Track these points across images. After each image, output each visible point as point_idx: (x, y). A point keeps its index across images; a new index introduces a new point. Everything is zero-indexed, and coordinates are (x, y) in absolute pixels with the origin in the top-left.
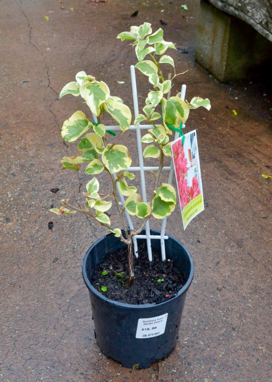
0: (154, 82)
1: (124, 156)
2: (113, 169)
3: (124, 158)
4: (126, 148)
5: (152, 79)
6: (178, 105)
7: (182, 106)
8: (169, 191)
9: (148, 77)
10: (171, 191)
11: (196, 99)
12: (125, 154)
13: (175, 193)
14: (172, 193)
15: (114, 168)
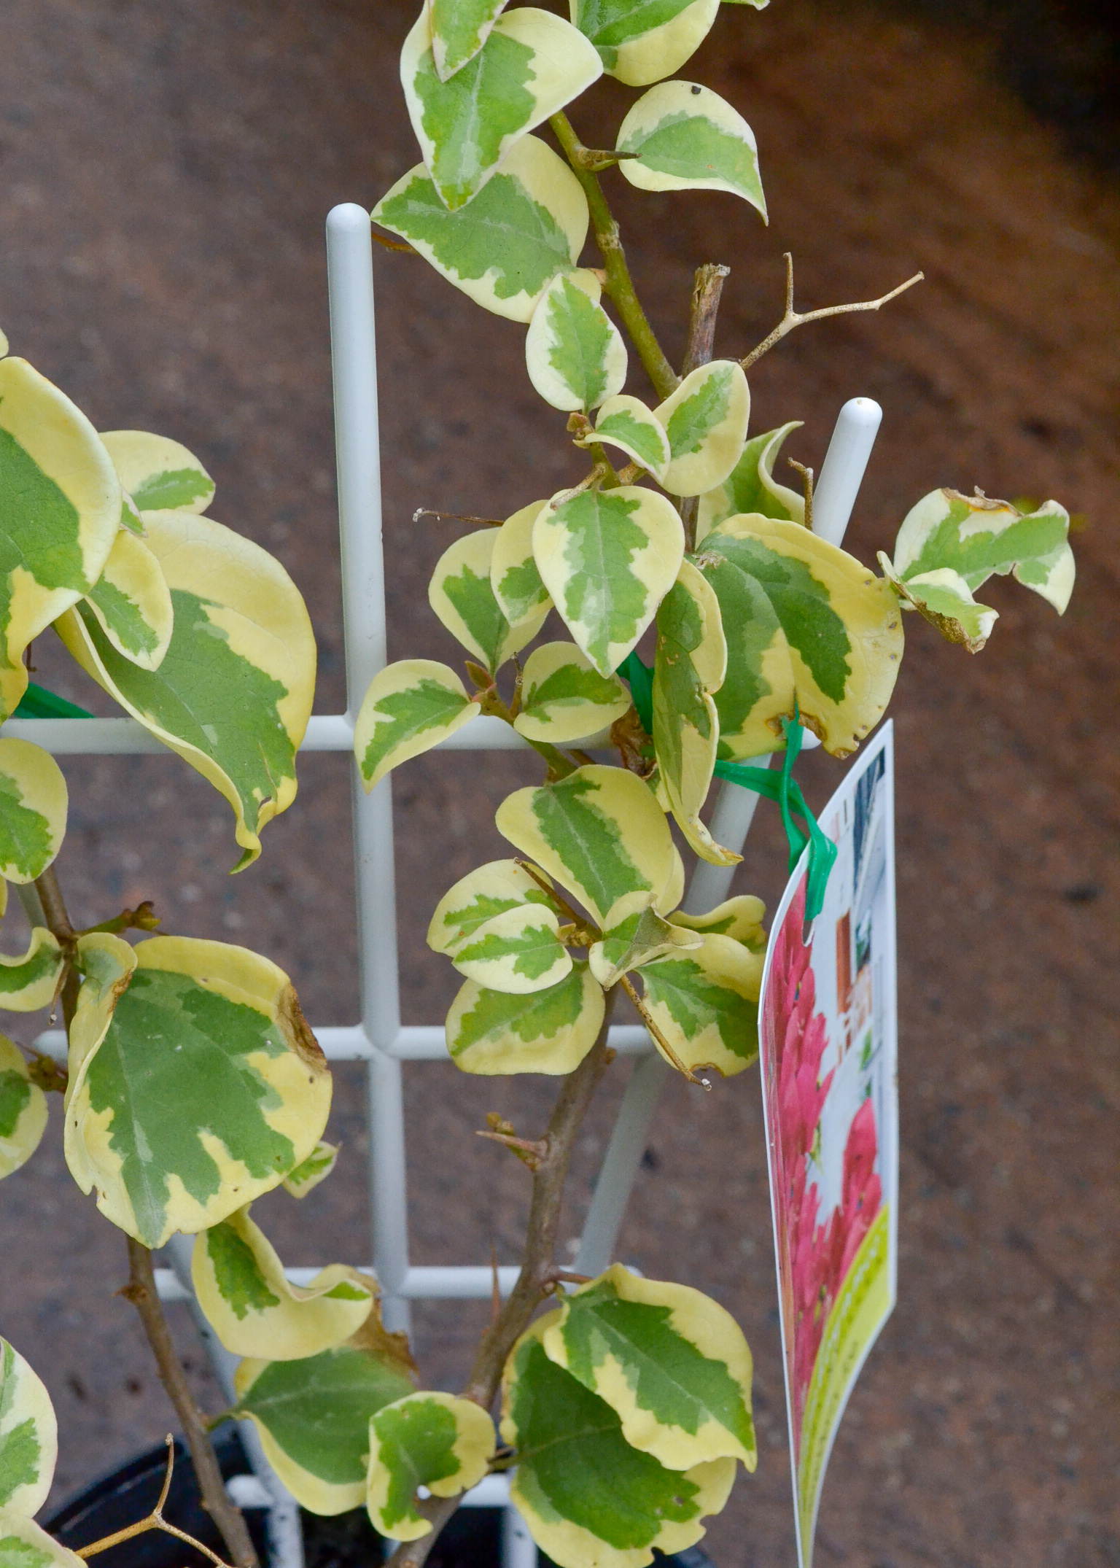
0: (572, 383)
1: (259, 1043)
2: (163, 1194)
3: (256, 1060)
4: (281, 977)
5: (559, 358)
6: (792, 588)
7: (835, 604)
8: (689, 1348)
9: (519, 331)
10: (710, 1351)
11: (958, 515)
12: (264, 1021)
13: (740, 1368)
14: (721, 1366)
15: (174, 1182)
